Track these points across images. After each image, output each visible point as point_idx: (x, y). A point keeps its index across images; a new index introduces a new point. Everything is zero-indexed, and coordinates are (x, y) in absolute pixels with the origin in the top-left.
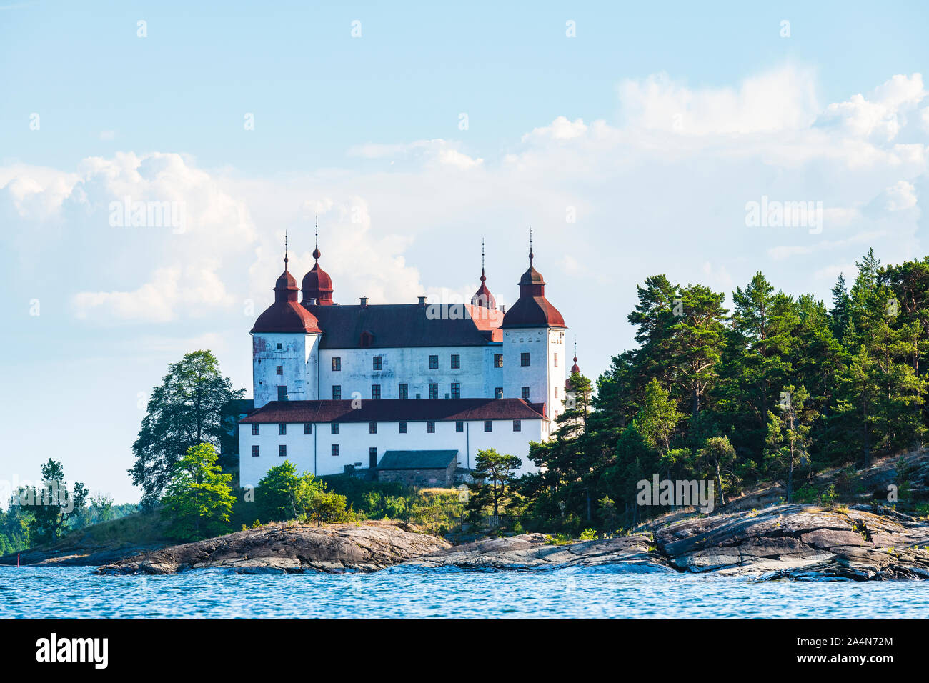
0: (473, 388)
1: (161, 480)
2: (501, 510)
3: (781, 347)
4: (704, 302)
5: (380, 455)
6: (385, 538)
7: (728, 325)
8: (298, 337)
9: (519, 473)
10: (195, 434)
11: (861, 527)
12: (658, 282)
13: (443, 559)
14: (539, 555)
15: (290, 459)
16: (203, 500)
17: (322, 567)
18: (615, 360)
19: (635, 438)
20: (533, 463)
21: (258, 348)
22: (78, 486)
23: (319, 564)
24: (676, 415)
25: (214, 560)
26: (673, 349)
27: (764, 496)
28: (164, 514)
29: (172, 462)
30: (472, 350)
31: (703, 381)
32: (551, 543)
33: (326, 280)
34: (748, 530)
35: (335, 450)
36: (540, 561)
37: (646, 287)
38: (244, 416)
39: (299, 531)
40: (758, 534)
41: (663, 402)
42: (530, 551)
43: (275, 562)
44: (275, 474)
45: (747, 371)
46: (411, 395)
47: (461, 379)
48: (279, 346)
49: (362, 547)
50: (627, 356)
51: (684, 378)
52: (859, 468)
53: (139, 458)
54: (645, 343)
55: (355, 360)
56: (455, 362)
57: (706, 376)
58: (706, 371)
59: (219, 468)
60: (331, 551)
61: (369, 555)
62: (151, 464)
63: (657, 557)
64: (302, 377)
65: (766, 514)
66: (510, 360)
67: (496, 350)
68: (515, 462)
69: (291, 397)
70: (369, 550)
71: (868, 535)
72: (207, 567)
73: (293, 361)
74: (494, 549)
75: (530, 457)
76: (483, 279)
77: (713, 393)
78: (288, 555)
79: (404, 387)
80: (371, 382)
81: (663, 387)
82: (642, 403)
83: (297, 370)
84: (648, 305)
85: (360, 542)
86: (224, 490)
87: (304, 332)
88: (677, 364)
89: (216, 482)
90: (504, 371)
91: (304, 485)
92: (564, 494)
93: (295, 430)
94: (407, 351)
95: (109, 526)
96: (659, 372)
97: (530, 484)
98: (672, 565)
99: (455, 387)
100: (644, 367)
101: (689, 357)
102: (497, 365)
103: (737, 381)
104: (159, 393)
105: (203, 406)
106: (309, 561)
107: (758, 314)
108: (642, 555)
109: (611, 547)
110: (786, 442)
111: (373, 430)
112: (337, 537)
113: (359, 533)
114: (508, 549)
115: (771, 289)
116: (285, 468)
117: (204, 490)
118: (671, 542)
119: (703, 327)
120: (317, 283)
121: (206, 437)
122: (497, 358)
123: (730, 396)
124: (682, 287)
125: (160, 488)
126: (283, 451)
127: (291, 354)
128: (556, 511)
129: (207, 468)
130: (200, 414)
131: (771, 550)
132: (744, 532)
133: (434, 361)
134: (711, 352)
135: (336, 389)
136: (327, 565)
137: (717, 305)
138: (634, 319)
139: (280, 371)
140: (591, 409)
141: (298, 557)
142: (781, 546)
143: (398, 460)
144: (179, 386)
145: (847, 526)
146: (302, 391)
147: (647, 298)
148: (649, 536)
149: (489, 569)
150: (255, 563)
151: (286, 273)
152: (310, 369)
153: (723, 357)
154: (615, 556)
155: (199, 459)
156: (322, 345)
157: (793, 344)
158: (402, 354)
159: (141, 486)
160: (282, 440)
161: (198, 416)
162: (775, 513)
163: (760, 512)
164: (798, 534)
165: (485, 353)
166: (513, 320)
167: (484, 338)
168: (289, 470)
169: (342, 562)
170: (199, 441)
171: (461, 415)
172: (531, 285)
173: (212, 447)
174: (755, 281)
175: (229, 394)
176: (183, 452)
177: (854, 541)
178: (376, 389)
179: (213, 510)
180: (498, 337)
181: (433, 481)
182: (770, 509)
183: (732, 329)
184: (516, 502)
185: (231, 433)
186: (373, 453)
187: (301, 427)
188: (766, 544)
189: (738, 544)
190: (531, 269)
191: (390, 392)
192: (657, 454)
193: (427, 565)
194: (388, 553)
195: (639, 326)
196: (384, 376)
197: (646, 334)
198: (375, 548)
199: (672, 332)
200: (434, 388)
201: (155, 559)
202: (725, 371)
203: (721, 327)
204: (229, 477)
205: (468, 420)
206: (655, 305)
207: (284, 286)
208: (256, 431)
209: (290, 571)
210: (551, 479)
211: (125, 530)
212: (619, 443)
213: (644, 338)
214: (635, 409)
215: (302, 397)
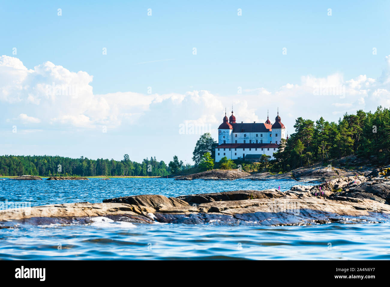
0: (265, 141)
1: (199, 160)
2: (267, 167)
3: (326, 133)
4: (310, 123)
5: (245, 155)
6: (236, 173)
7: (315, 128)
8: (228, 130)
9: (271, 159)
10: (206, 150)
11: (337, 172)
12: (300, 119)
13: (248, 177)
14: (268, 177)
15: (226, 156)
16: (207, 164)
17: (223, 179)
18: (291, 135)
19: (295, 152)
20: (274, 157)
21: (220, 132)
22: (181, 161)
23: (222, 178)
24: (303, 147)
25: (200, 177)
26: (303, 133)
27: (318, 165)
28: (199, 167)
29: (201, 156)
30: (265, 133)
31: (310, 140)
32: (271, 174)
33: (234, 118)
34: (312, 172)
35: (236, 154)
36: (268, 178)
37: (297, 120)
38: (216, 147)
39: (218, 171)
40: (314, 173)
41: (301, 144)
42: (266, 176)
43: (212, 178)
44: (223, 159)
45: (319, 138)
46: (252, 143)
47: (263, 139)
48: (224, 132)
49: (231, 175)
50: (294, 134)
51: (305, 139)
52: (338, 159)
53: (194, 155)
54: (297, 132)
55: (240, 135)
56: (262, 135)
57: (310, 139)
58: (310, 138)
59: (211, 158)
60: (225, 176)
61: (233, 177)
62: (197, 157)
63: (293, 178)
64: (229, 138)
65: (316, 169)
66: (273, 135)
67: (270, 133)
68: (270, 157)
69: (226, 143)
70: (233, 175)
71: (338, 173)
72: (198, 179)
73: (227, 135)
74: (259, 176)
75: (273, 156)
76: (268, 118)
77: (312, 143)
78: (215, 176)
79: (250, 141)
80: (243, 140)
81: (301, 141)
82: (296, 145)
83: (228, 137)
84: (298, 124)
85: (231, 174)
86: (212, 162)
87: (229, 129)
88: (304, 136)
89: (210, 161)
90: (272, 138)
91: (229, 161)
92: (280, 164)
93: (227, 150)
94: (251, 133)
95: (187, 170)
96: (300, 138)
97: (272, 162)
98: (296, 179)
99: (261, 141)
100: (297, 137)
101: (306, 135)
102: (270, 136)
103: (317, 140)
104: (198, 142)
105: (208, 144)
106: (220, 178)
107: (321, 126)
108: (289, 177)
109: (283, 175)
110: (322, 153)
111: (244, 150)
112: (226, 173)
113: (231, 172)
114: (261, 176)
115: (324, 120)
116: (225, 158)
117: (208, 162)
118: (296, 174)
119: (310, 128)
120: (232, 118)
121: (208, 151)
122: (270, 135)
123: (315, 143)
124: (305, 120)
125: (199, 162)
126: (225, 154)
127: (227, 133)
128: (278, 168)
129: (208, 158)
130: (207, 146)
131: (317, 177)
132: (311, 173)
133: (257, 135)
134: (312, 134)
135: (236, 141)
136: (224, 178)
137: (313, 124)
138: (295, 126)
139: (224, 137)
140: (285, 146)
141: (217, 177)
142: (319, 175)
143: (249, 156)
144: (203, 140)
145: (334, 171)
146: (229, 142)
147: (298, 122)
148: (291, 173)
149: (257, 180)
150: (208, 178)
151: (226, 116)
152: (230, 137)
153: (314, 135)
154: (284, 177)
155: (207, 156)
156: (233, 132)
157: (329, 132)
158: (250, 134)
159: (194, 161)
160: (225, 152)
161: (207, 147)
162: (318, 169)
163: (315, 168)
164: (323, 173)
165: (268, 134)
166: (274, 127)
167: (268, 131)
168: (226, 158)
169: (227, 178)
170: (207, 152)
171: (262, 147)
172: (278, 119)
173: (210, 153)
174: (321, 119)
175: (213, 142)
176: (203, 154)
177: (335, 175)
178: (245, 141)
179: (209, 167)
180: (271, 130)
181: (256, 161)
182: (317, 168)
183: (316, 129)
184: (270, 166)
185: (214, 150)
186: (244, 155)
187: (229, 149)
188: (316, 175)
189: (310, 175)
190: (278, 116)
191: (248, 142)
192: (299, 156)
193: (244, 179)
194: (237, 176)
195: (296, 128)
196: (246, 138)
197: (297, 130)
198: (234, 175)
199: (303, 129)
200: (257, 141)
201: (187, 177)
202: (314, 138)
203: (314, 128)
204: (213, 160)
205: (264, 148)
206: (299, 124)
207: (225, 119)
208: (219, 150)
209: (216, 180)
210: (277, 161)
211: (191, 171)
212: (291, 153)
213: (297, 131)
214: (295, 146)
215: (229, 143)
